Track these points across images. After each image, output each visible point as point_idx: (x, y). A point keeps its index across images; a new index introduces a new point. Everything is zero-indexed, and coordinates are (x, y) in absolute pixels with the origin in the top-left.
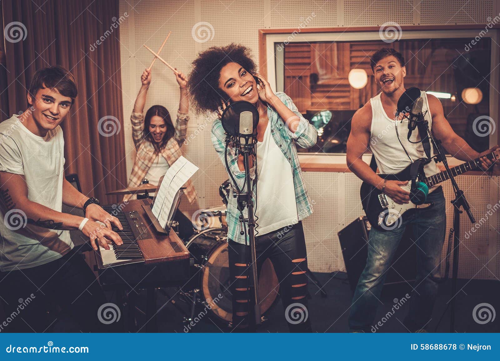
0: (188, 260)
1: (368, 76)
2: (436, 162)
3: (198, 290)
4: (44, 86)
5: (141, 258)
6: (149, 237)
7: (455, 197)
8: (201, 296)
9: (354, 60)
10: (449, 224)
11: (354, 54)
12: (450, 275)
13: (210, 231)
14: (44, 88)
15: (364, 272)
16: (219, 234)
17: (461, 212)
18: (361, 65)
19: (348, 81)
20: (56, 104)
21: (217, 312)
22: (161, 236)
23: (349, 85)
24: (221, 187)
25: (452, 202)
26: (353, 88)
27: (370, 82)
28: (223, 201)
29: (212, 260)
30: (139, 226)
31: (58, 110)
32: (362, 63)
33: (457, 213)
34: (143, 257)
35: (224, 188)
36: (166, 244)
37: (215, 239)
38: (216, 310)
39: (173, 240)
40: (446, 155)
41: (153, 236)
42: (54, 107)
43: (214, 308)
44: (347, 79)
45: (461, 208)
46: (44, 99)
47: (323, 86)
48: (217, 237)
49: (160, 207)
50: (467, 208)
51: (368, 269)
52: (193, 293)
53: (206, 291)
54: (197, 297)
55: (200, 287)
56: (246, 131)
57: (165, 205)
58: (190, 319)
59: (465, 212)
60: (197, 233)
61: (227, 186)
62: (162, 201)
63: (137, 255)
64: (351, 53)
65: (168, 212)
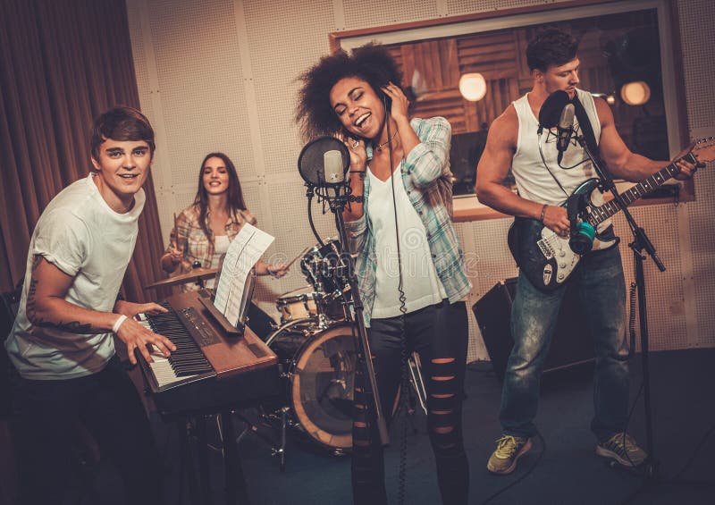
0: (276, 367)
1: (487, 82)
2: (602, 193)
3: (287, 409)
4: (104, 138)
5: (210, 371)
6: (216, 341)
7: (633, 237)
8: (293, 415)
9: (465, 62)
10: (629, 277)
11: (463, 53)
12: (638, 349)
13: (294, 324)
14: (105, 141)
15: (512, 355)
16: (306, 327)
17: (645, 258)
18: (475, 68)
19: (460, 92)
20: (128, 155)
21: (318, 436)
22: (233, 337)
23: (461, 98)
24: (302, 261)
25: (630, 245)
26: (468, 101)
27: (490, 90)
28: (307, 280)
29: (302, 365)
30: (200, 328)
31: (133, 161)
32: (475, 65)
33: (639, 260)
34: (213, 369)
35: (307, 262)
36: (240, 348)
37: (303, 334)
38: (316, 433)
39: (250, 342)
40: (614, 181)
41: (221, 339)
42: (127, 159)
43: (313, 431)
44: (457, 89)
45: (644, 253)
46: (111, 155)
47: (425, 103)
48: (305, 331)
49: (226, 297)
50: (651, 251)
51: (516, 351)
52: (280, 414)
53: (299, 408)
54: (287, 418)
55: (290, 403)
56: (335, 179)
57: (233, 294)
58: (281, 450)
59: (649, 257)
60: (277, 329)
61: (312, 258)
62: (227, 290)
63: (204, 368)
64: (458, 53)
65: (238, 304)
